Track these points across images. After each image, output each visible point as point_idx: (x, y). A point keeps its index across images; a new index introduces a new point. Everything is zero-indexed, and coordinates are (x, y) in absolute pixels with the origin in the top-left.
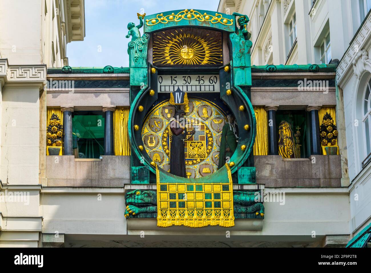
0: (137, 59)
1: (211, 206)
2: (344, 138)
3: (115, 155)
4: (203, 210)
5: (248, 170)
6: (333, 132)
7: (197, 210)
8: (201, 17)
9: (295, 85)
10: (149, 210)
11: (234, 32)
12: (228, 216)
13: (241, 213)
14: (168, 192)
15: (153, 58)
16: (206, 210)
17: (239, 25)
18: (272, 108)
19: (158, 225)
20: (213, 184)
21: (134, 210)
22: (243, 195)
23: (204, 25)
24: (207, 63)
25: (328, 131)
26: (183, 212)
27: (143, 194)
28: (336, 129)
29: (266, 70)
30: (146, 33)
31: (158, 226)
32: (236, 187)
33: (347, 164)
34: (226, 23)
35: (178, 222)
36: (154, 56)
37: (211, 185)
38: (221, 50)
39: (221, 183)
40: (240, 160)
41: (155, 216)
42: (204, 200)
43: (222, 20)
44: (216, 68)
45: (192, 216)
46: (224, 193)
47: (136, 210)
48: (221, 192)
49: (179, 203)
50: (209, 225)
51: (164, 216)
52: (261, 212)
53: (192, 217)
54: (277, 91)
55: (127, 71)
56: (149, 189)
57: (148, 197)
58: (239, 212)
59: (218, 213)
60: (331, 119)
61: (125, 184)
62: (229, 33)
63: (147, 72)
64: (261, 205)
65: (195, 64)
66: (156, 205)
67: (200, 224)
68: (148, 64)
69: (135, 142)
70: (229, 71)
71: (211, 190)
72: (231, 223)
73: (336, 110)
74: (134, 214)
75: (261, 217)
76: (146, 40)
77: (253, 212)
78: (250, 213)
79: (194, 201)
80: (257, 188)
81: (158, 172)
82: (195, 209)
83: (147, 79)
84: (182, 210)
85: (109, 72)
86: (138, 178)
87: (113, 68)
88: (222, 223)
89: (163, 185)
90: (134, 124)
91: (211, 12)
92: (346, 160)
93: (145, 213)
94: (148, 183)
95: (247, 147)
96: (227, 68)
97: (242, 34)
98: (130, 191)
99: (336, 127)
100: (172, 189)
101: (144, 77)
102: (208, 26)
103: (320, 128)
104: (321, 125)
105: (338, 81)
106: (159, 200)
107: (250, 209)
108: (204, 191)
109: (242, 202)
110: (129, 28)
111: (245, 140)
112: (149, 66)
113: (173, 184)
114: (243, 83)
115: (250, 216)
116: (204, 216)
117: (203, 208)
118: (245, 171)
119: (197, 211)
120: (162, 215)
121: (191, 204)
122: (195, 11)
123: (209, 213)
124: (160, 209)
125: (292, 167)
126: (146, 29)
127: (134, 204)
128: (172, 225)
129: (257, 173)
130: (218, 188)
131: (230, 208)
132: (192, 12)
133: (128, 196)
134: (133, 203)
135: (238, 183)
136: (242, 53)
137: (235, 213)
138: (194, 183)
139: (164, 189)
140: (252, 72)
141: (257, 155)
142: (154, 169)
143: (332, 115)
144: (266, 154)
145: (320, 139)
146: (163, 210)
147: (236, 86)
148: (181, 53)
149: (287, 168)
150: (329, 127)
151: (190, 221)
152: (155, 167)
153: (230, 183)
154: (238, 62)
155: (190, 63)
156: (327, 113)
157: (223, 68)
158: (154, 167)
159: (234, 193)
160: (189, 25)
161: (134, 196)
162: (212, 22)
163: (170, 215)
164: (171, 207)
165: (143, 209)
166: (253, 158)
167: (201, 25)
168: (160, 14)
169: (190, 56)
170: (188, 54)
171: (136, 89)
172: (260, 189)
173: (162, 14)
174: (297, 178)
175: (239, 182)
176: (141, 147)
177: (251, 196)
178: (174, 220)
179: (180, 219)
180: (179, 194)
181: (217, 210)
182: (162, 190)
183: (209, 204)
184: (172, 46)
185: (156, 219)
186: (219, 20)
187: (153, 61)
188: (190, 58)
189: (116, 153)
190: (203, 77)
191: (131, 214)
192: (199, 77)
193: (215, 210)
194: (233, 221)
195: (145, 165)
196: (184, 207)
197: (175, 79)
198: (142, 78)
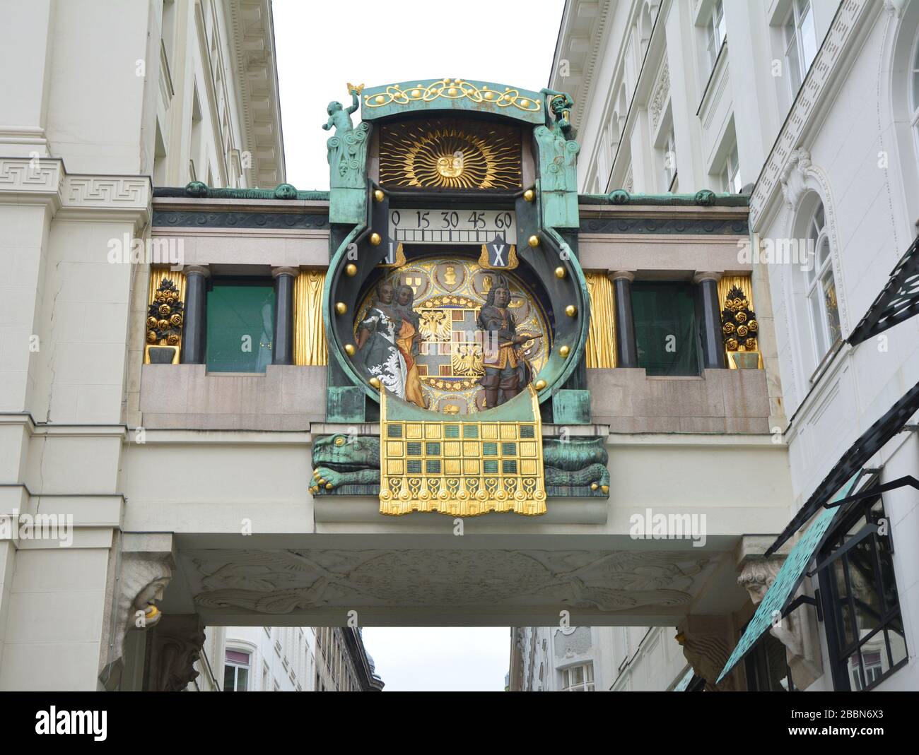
0: (344, 172)
1: (496, 471)
2: (771, 336)
3: (295, 364)
4: (479, 478)
5: (574, 395)
6: (749, 324)
7: (466, 478)
8: (475, 94)
9: (669, 230)
10: (363, 478)
11: (543, 124)
12: (532, 491)
13: (561, 485)
14: (404, 439)
15: (381, 173)
16: (485, 478)
17: (554, 113)
18: (622, 274)
19: (381, 510)
20: (500, 425)
21: (330, 478)
22: (565, 447)
23: (483, 110)
24: (491, 186)
25: (738, 322)
26: (437, 482)
27: (351, 443)
28: (754, 319)
29: (609, 200)
31: (381, 513)
32: (550, 431)
33: (779, 387)
34: (527, 108)
35: (424, 504)
36: (381, 170)
37: (495, 426)
38: (519, 162)
39: (517, 422)
40: (557, 376)
41: (377, 491)
42: (481, 457)
43: (518, 101)
44: (508, 195)
45: (455, 491)
46: (525, 442)
47: (334, 477)
48: (518, 440)
49: (428, 462)
50: (492, 511)
51: (396, 490)
52: (602, 482)
53: (455, 494)
54: (631, 241)
55: (324, 196)
56: (363, 433)
57: (361, 449)
58: (555, 482)
59: (510, 485)
60: (744, 298)
61: (311, 423)
62: (531, 126)
63: (364, 196)
64: (602, 469)
65: (466, 187)
66: (378, 468)
67: (472, 509)
68: (368, 181)
69: (337, 336)
70: (534, 200)
71: (495, 437)
72: (537, 506)
73: (753, 280)
74: (329, 485)
75: (604, 493)
76: (364, 134)
77: (585, 482)
78: (579, 485)
79: (460, 459)
80: (593, 434)
81: (383, 400)
82: (462, 475)
83: (364, 211)
84: (435, 478)
85: (285, 196)
86: (340, 410)
87: (294, 189)
88: (520, 506)
89: (394, 425)
90: (337, 302)
91: (495, 85)
92: (778, 380)
93: (355, 484)
94: (364, 421)
95: (572, 349)
96: (529, 193)
97: (559, 129)
98: (322, 438)
99: (754, 314)
100: (414, 433)
101: (359, 207)
102: (490, 111)
103: (722, 316)
104: (722, 309)
105: (753, 222)
106: (385, 457)
107: (579, 476)
108: (482, 437)
109: (561, 462)
110: (330, 113)
111: (569, 337)
112: (370, 187)
113: (415, 424)
114: (562, 223)
115: (580, 492)
116: (481, 492)
117: (478, 474)
118: (568, 397)
119: (466, 480)
120: (391, 488)
121: (453, 466)
122: (463, 83)
123: (492, 485)
124: (386, 475)
125: (665, 393)
126: (365, 113)
127: (330, 464)
128: (411, 510)
129: (593, 405)
130: (511, 433)
131: (536, 474)
132: (458, 84)
133: (319, 448)
134: (328, 462)
135: (553, 422)
136: (560, 165)
137: (546, 484)
138: (461, 422)
139: (396, 433)
140: (580, 203)
141: (593, 367)
142: (375, 392)
143: (745, 291)
144: (613, 366)
145: (723, 336)
146: (392, 477)
147: (547, 229)
148: (438, 166)
149: (656, 394)
150: (739, 313)
151: (452, 502)
152: (379, 389)
153: (535, 422)
154: (551, 181)
155: (456, 186)
156: (734, 287)
157: (522, 195)
158: (377, 389)
159: (545, 444)
160: (452, 108)
161: (332, 449)
162: (498, 103)
163: (408, 490)
164: (409, 472)
165: (350, 476)
166: (587, 373)
167: (476, 110)
168: (393, 85)
169: (455, 172)
170: (452, 168)
171: (341, 230)
172: (599, 434)
173: (397, 86)
174: (678, 415)
175: (556, 421)
176: (349, 347)
177: (581, 449)
178: (417, 499)
179: (430, 498)
180: (427, 443)
181: (510, 478)
182: (392, 437)
183: (492, 466)
184: (419, 153)
185: (376, 498)
186: (513, 100)
187: (380, 179)
188: (456, 176)
189: (297, 360)
190: (483, 214)
191: (322, 486)
192: (475, 213)
193: (505, 478)
194: (544, 502)
195: (357, 383)
196: (439, 472)
197: (425, 217)
198: (353, 209)
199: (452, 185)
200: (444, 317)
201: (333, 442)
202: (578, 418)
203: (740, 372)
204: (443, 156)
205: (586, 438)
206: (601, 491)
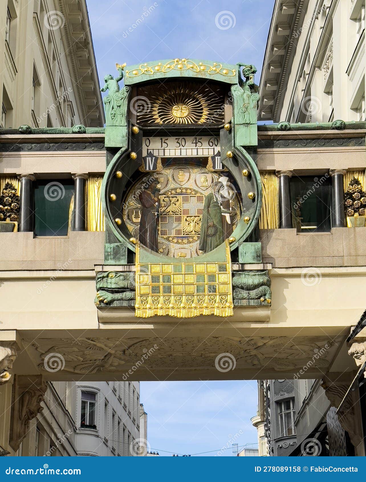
0: (114, 116)
1: (204, 291)
3: (87, 230)
4: (194, 296)
5: (252, 245)
6: (361, 200)
7: (186, 296)
8: (195, 67)
9: (314, 145)
10: (126, 297)
12: (225, 302)
13: (243, 299)
15: (138, 116)
16: (197, 296)
17: (245, 77)
18: (284, 172)
19: (136, 315)
20: (207, 264)
21: (105, 297)
22: (245, 276)
23: (200, 76)
24: (205, 122)
25: (355, 199)
26: (169, 298)
27: (118, 276)
30: (126, 85)
31: (136, 317)
32: (236, 267)
34: (227, 74)
35: (161, 311)
37: (204, 265)
38: (222, 107)
39: (216, 263)
40: (242, 234)
41: (134, 304)
42: (195, 283)
43: (222, 70)
44: (216, 127)
45: (180, 304)
46: (221, 274)
47: (109, 296)
48: (217, 272)
49: (164, 287)
50: (201, 315)
51: (145, 303)
52: (267, 297)
55: (102, 131)
56: (126, 270)
57: (124, 280)
58: (239, 297)
59: (212, 299)
60: (359, 184)
61: (95, 265)
63: (126, 131)
64: (267, 289)
65: (190, 122)
66: (135, 290)
67: (190, 314)
68: (129, 122)
69: (110, 214)
70: (230, 130)
71: (204, 271)
72: (229, 312)
74: (105, 301)
75: (268, 303)
76: (126, 93)
77: (257, 297)
78: (253, 299)
79: (183, 285)
80: (262, 268)
81: (138, 250)
82: (184, 294)
83: (126, 139)
84: (168, 296)
85: (79, 132)
86: (112, 257)
87: (84, 127)
88: (218, 312)
89: (144, 265)
90: (110, 193)
93: (121, 300)
94: (126, 264)
95: (251, 218)
96: (227, 126)
97: (247, 87)
98: (102, 274)
99: (365, 194)
100: (155, 270)
101: (123, 137)
102: (204, 77)
103: (345, 195)
104: (346, 191)
106: (139, 284)
107: (253, 293)
108: (196, 272)
109: (243, 285)
110: (106, 81)
111: (249, 211)
112: (130, 124)
113: (157, 264)
114: (247, 143)
115: (254, 303)
116: (195, 304)
117: (193, 293)
118: (249, 247)
120: (142, 302)
122: (188, 61)
123: (201, 300)
124: (139, 295)
125: (308, 243)
126: (126, 81)
128: (154, 315)
130: (213, 268)
132: (184, 61)
133: (100, 279)
134: (105, 288)
135: (238, 262)
136: (247, 108)
137: (234, 298)
138: (183, 263)
139: (145, 270)
140: (258, 130)
141: (265, 228)
142: (133, 246)
143: (361, 180)
144: (277, 228)
145: (345, 208)
146: (142, 296)
147: (237, 147)
148: (173, 111)
149: (302, 244)
150: (356, 193)
151: (178, 310)
152: (135, 244)
153: (228, 262)
154: (241, 118)
155: (184, 122)
156: (354, 178)
157: (224, 127)
159: (233, 275)
160: (181, 76)
161: (107, 280)
162: (209, 72)
163: (152, 303)
164: (153, 292)
165: (118, 296)
166: (259, 231)
167: (195, 77)
168: (144, 63)
169: (183, 114)
170: (181, 111)
171: (113, 151)
172: (266, 268)
174: (315, 256)
175: (241, 261)
176: (118, 220)
177: (255, 277)
178: (157, 308)
179: (165, 307)
180: (163, 276)
181: (212, 295)
182: (142, 272)
183: (202, 288)
184: (161, 103)
185: (133, 309)
186: (218, 70)
187: (137, 120)
188: (184, 116)
189: (88, 228)
190: (201, 139)
191: (101, 301)
192: (196, 138)
193: (209, 295)
194: (232, 310)
195: (122, 241)
196: (170, 292)
197: (166, 141)
198: (119, 138)
199: (181, 122)
200: (178, 200)
201: (107, 276)
202: (254, 259)
203: (354, 229)
204: (176, 105)
205: (258, 271)
206: (266, 302)
